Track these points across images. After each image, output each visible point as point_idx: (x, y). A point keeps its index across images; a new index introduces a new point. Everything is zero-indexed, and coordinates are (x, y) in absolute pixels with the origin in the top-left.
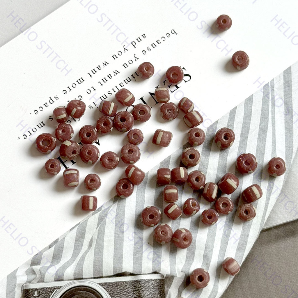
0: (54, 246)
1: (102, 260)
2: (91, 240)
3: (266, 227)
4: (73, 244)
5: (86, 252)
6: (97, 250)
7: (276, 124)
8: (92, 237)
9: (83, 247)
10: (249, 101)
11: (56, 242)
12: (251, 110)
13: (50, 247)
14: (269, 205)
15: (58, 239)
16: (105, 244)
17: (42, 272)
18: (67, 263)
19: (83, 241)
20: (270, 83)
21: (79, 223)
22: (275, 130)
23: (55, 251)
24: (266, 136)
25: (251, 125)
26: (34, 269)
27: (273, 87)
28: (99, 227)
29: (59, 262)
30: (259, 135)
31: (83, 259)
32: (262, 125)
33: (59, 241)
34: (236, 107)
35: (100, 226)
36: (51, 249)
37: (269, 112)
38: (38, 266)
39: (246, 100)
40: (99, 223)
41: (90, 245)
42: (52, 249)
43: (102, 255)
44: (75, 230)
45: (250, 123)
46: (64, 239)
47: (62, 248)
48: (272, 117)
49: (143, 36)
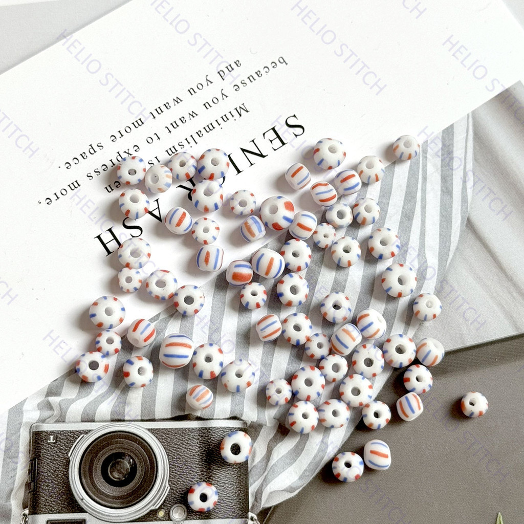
1: (156, 394)
7: (427, 208)
10: (389, 171)
17: (63, 407)
18: (102, 395)
22: (425, 216)
24: (411, 225)
26: (50, 401)
27: (425, 152)
29: (90, 393)
30: (401, 222)
32: (406, 207)
37: (417, 189)
38: (58, 397)
48: (422, 196)
49: (237, 63)
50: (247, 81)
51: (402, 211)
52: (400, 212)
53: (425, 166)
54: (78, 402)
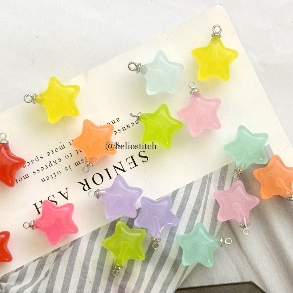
0: (19, 271)
1: (53, 288)
2: (48, 272)
3: (181, 287)
4: (34, 272)
5: (43, 280)
6: (50, 280)
7: (206, 209)
8: (49, 269)
9: (41, 276)
10: (189, 186)
11: (22, 268)
12: (190, 194)
13: (16, 271)
14: (187, 271)
15: (23, 266)
16: (58, 276)
17: (8, 288)
18: (27, 285)
19: (42, 271)
20: (209, 175)
21: (42, 257)
23: (19, 275)
24: (196, 217)
25: (187, 205)
26: (2, 285)
27: (210, 178)
28: (55, 263)
29: (21, 283)
30: (191, 215)
31: (39, 284)
32: (195, 207)
33: (24, 267)
34: (178, 189)
35: (57, 262)
37: (203, 198)
38: (6, 283)
39: (187, 185)
40: (56, 260)
41: (46, 275)
42: (18, 272)
43: (54, 284)
44: (37, 261)
45: (186, 204)
46: (28, 266)
47: (26, 273)
48: (205, 202)
51: (193, 209)
53: (209, 186)
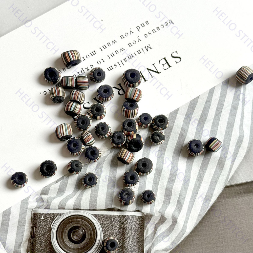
0: (60, 182)
1: (97, 196)
3: (229, 184)
4: (75, 182)
5: (85, 189)
10: (226, 83)
11: (62, 178)
12: (227, 90)
14: (234, 167)
15: (64, 176)
17: (49, 201)
18: (69, 196)
22: (244, 108)
23: (60, 185)
24: (236, 113)
26: (43, 198)
28: (97, 171)
29: (63, 194)
30: (231, 111)
31: (82, 194)
32: (234, 103)
33: (64, 178)
34: (215, 87)
36: (57, 183)
38: (46, 196)
40: (97, 167)
43: (98, 192)
45: (224, 100)
46: (68, 176)
47: (67, 184)
49: (147, 23)
50: (152, 32)
51: (232, 105)
52: (231, 106)
54: (57, 199)
